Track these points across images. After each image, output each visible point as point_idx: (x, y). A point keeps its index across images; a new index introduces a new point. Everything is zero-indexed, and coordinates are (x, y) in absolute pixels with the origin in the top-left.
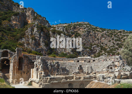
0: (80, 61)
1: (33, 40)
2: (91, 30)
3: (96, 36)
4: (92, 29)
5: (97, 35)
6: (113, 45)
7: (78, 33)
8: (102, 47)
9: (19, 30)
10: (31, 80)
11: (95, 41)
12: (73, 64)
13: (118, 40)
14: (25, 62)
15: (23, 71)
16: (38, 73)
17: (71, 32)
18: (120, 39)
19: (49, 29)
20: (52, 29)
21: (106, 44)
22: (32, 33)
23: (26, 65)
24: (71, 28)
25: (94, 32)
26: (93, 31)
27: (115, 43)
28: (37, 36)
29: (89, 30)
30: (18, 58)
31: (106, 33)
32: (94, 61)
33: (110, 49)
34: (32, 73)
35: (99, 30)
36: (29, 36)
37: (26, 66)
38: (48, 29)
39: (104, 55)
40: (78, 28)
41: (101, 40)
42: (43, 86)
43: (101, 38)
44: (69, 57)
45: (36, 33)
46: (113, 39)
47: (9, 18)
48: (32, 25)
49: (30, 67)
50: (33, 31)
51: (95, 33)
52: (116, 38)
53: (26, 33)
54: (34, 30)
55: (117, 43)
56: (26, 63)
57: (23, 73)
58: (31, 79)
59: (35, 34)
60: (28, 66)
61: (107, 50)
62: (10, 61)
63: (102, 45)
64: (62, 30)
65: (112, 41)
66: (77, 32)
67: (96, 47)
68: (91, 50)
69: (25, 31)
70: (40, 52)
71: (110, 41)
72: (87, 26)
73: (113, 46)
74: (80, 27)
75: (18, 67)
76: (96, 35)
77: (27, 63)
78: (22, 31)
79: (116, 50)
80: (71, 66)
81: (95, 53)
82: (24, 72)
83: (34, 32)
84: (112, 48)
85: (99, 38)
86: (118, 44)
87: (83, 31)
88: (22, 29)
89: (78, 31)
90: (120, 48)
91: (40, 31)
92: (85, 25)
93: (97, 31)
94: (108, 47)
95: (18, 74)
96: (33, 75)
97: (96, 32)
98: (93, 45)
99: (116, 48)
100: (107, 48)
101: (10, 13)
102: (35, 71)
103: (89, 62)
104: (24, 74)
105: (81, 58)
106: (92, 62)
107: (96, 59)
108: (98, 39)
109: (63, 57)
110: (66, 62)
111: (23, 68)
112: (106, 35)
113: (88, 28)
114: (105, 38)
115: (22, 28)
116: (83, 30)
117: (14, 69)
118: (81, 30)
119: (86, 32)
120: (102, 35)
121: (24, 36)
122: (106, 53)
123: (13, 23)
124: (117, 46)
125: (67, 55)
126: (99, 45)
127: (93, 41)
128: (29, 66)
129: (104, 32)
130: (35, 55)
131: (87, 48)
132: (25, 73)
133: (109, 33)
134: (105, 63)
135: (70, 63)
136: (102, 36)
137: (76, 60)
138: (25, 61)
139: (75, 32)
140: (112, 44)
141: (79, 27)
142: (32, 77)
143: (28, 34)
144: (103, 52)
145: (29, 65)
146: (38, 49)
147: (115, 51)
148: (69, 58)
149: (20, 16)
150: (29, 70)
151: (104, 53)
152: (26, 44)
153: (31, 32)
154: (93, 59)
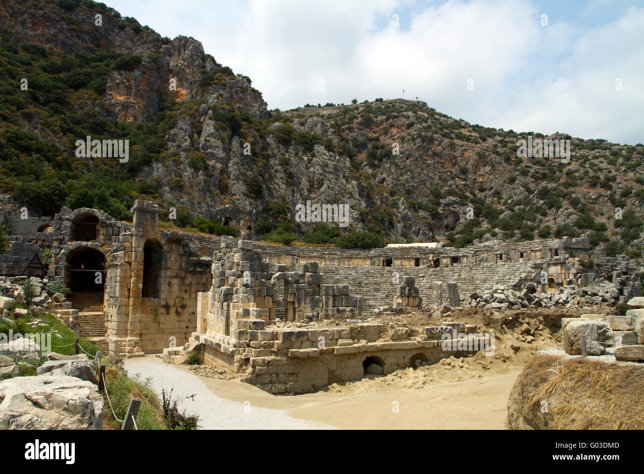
0: (397, 263)
1: (196, 169)
2: (437, 133)
3: (455, 158)
4: (441, 129)
5: (462, 155)
6: (526, 198)
7: (383, 147)
8: (482, 202)
9: (140, 128)
10: (197, 343)
11: (453, 178)
12: (367, 274)
13: (544, 177)
14: (169, 264)
15: (163, 303)
16: (233, 312)
17: (355, 140)
18: (554, 173)
19: (265, 128)
20: (277, 124)
21: (497, 194)
22: (192, 141)
23: (176, 277)
24: (354, 125)
25: (446, 140)
26: (445, 136)
27: (532, 186)
28: (213, 155)
29: (429, 134)
30: (142, 245)
31: (496, 146)
32: (455, 260)
33: (513, 211)
34: (203, 313)
35: (468, 134)
36: (183, 155)
37: (175, 282)
38: (261, 124)
39: (488, 235)
40: (382, 122)
41: (475, 173)
42: (254, 367)
43: (476, 167)
44: (350, 245)
45: (212, 140)
46: (524, 173)
47: (97, 81)
48: (195, 107)
49: (190, 284)
50: (199, 133)
51: (452, 146)
52: (536, 167)
53: (169, 140)
54: (202, 128)
55: (540, 187)
56: (176, 267)
57: (162, 310)
58: (197, 338)
59: (205, 147)
60: (183, 279)
61: (502, 216)
62: (108, 257)
63: (480, 195)
64: (318, 130)
65: (520, 179)
66: (377, 139)
67: (455, 202)
68: (435, 216)
69: (165, 131)
70: (226, 223)
71: (512, 180)
72: (418, 118)
73: (527, 202)
74: (391, 121)
75: (141, 286)
76: (457, 154)
77: (181, 269)
78: (153, 132)
79: (539, 216)
80: (360, 283)
81: (453, 229)
82: (167, 307)
83: (202, 139)
84: (522, 207)
85: (469, 166)
86: (544, 194)
87: (403, 139)
88: (151, 124)
89: (382, 138)
90: (553, 210)
91: (229, 132)
92: (410, 113)
93: (460, 137)
94: (505, 203)
95: (142, 312)
96: (205, 320)
97: (457, 142)
98: (444, 197)
99: (538, 210)
100: (500, 207)
101: (101, 60)
102: (218, 304)
103: (437, 263)
104: (168, 313)
105: (402, 249)
106: (447, 266)
107: (462, 251)
108: (464, 171)
109: (326, 242)
110: (336, 263)
111: (164, 288)
112: (498, 154)
113: (425, 125)
114: (493, 167)
115: (152, 120)
116: (404, 134)
117: (126, 293)
118: (394, 131)
119: (414, 140)
120: (478, 154)
121: (159, 152)
122: (497, 230)
123: (113, 101)
124: (542, 202)
125: (338, 235)
126: (468, 194)
127: (445, 181)
128: (188, 281)
129: (490, 140)
130: (207, 236)
131: (421, 207)
132: (173, 310)
133: (509, 145)
134: (502, 268)
135: (355, 268)
136: (482, 159)
137: (379, 256)
138: (173, 261)
139: (371, 140)
140: (519, 193)
141: (387, 119)
142: (205, 330)
143: (179, 146)
144: (485, 225)
145: (189, 276)
146: (219, 207)
147: (534, 220)
148: (347, 247)
149: (144, 72)
150: (186, 296)
151: (489, 231)
152: (167, 189)
153: (191, 137)
154: (452, 251)
